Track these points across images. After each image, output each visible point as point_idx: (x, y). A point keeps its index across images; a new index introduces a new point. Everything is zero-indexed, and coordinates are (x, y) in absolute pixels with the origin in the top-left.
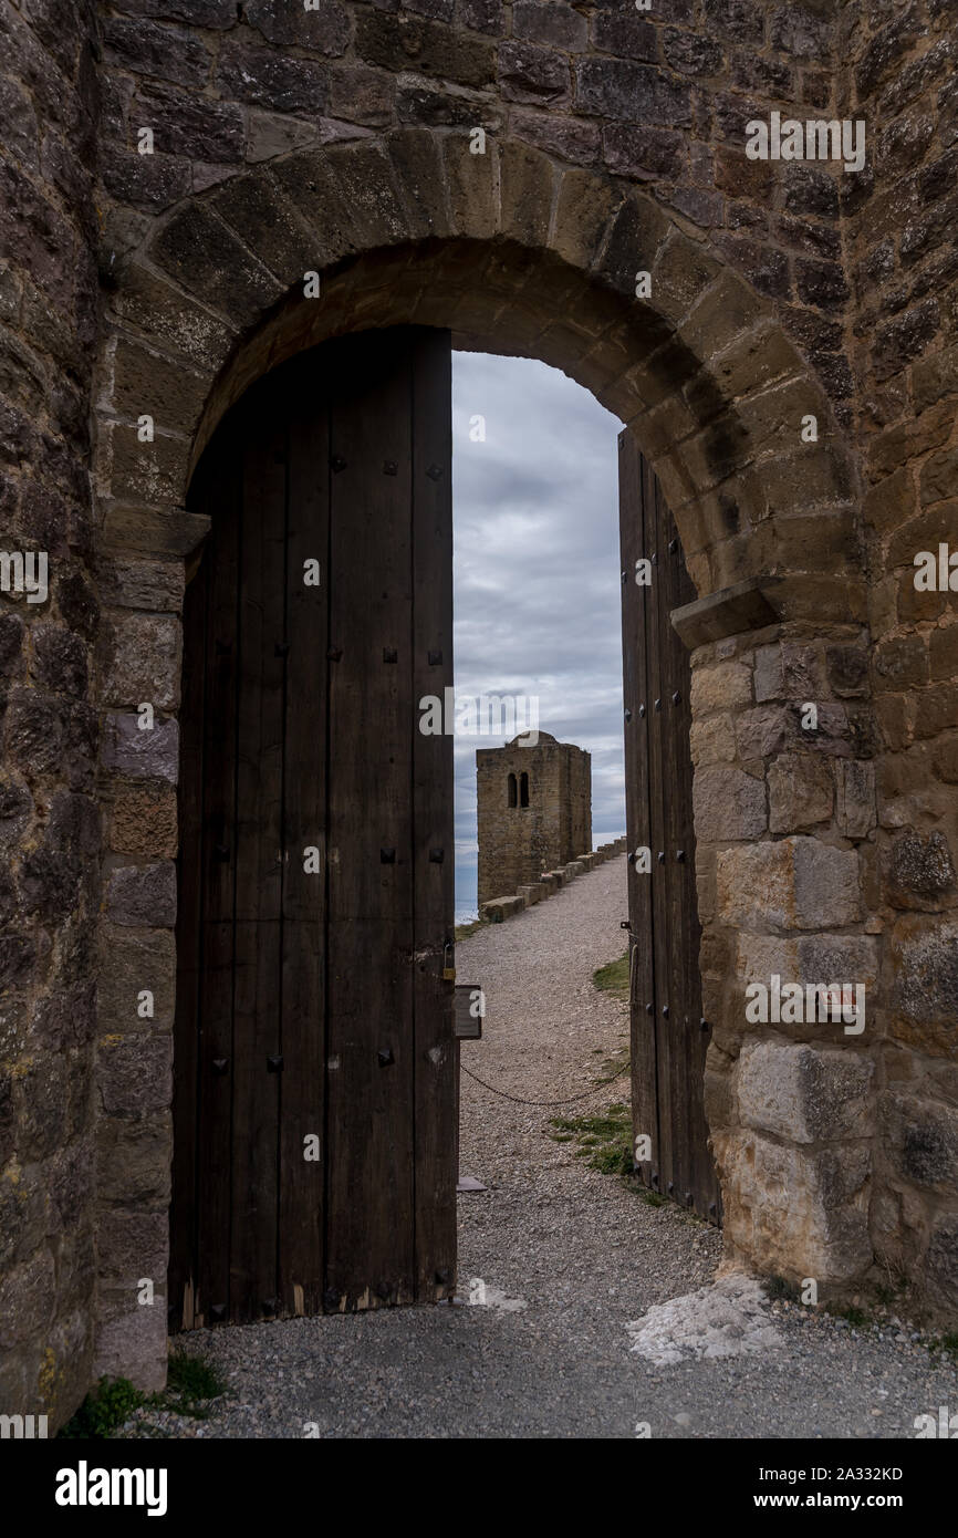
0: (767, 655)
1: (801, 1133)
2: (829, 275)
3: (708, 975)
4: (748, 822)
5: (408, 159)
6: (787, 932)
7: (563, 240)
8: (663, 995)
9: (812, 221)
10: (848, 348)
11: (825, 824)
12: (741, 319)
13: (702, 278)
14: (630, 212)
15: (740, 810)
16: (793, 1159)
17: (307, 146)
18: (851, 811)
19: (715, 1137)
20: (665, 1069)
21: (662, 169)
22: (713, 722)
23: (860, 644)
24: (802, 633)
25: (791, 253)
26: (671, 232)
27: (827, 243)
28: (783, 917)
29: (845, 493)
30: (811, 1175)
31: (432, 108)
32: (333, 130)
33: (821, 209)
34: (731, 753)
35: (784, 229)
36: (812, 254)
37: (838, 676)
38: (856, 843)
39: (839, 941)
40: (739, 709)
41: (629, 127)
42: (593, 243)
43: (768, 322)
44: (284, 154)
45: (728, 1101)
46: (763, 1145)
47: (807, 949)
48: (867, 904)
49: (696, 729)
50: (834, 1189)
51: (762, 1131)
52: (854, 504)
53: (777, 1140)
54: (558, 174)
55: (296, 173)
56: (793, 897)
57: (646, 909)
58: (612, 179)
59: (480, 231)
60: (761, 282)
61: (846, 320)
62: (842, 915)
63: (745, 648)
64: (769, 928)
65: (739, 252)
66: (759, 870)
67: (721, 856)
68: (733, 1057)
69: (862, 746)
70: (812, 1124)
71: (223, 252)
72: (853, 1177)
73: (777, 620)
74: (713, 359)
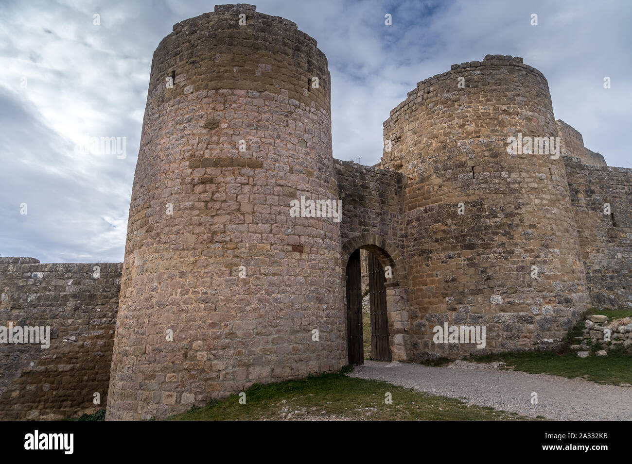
0: (397, 290)
1: (403, 344)
2: (403, 245)
3: (390, 328)
4: (395, 309)
5: (363, 236)
6: (401, 321)
7: (377, 244)
8: (377, 333)
9: (401, 239)
10: (405, 254)
11: (404, 309)
12: (395, 251)
13: (391, 247)
14: (384, 240)
15: (394, 308)
16: (402, 347)
17: (354, 236)
18: (407, 308)
19: (391, 347)
20: (378, 344)
21: (386, 234)
22: (390, 297)
23: (407, 289)
24: (402, 287)
25: (399, 243)
26: (388, 242)
27: (403, 241)
28: (400, 320)
29: (405, 271)
30: (404, 348)
31: (365, 230)
32: (357, 234)
33: (402, 237)
34: (393, 300)
35: (399, 240)
36: (401, 243)
37: (405, 292)
38: (408, 311)
39: (406, 322)
40: (394, 295)
41: (383, 230)
42: (380, 244)
43: (397, 251)
44: (352, 237)
45: (393, 342)
46: (398, 346)
47: (403, 323)
48: (409, 319)
49: (387, 297)
50: (407, 350)
51: (398, 345)
52: (406, 272)
53: (400, 345)
54: (377, 236)
55: (354, 239)
56: (401, 317)
57: (374, 321)
58: (382, 236)
59: (370, 244)
60: (396, 247)
61: (405, 250)
62: (407, 320)
63: (394, 289)
64: (398, 321)
65: (394, 243)
66: (397, 314)
67: (392, 313)
68: (393, 337)
69: (408, 300)
70: (404, 343)
71: (348, 249)
72: (408, 349)
73: (399, 286)
74: (392, 256)
